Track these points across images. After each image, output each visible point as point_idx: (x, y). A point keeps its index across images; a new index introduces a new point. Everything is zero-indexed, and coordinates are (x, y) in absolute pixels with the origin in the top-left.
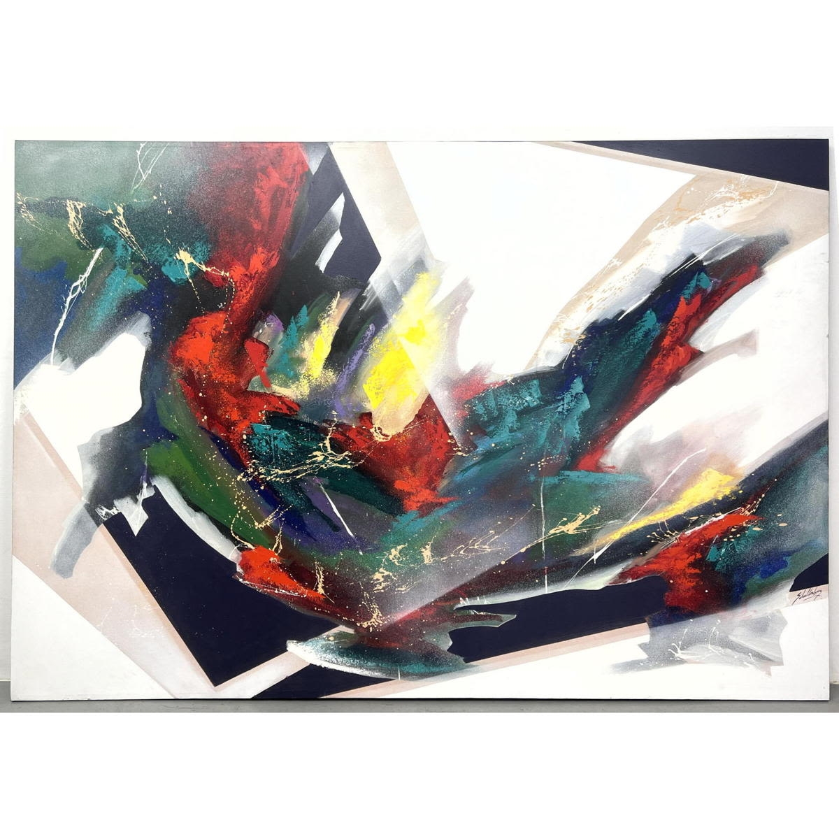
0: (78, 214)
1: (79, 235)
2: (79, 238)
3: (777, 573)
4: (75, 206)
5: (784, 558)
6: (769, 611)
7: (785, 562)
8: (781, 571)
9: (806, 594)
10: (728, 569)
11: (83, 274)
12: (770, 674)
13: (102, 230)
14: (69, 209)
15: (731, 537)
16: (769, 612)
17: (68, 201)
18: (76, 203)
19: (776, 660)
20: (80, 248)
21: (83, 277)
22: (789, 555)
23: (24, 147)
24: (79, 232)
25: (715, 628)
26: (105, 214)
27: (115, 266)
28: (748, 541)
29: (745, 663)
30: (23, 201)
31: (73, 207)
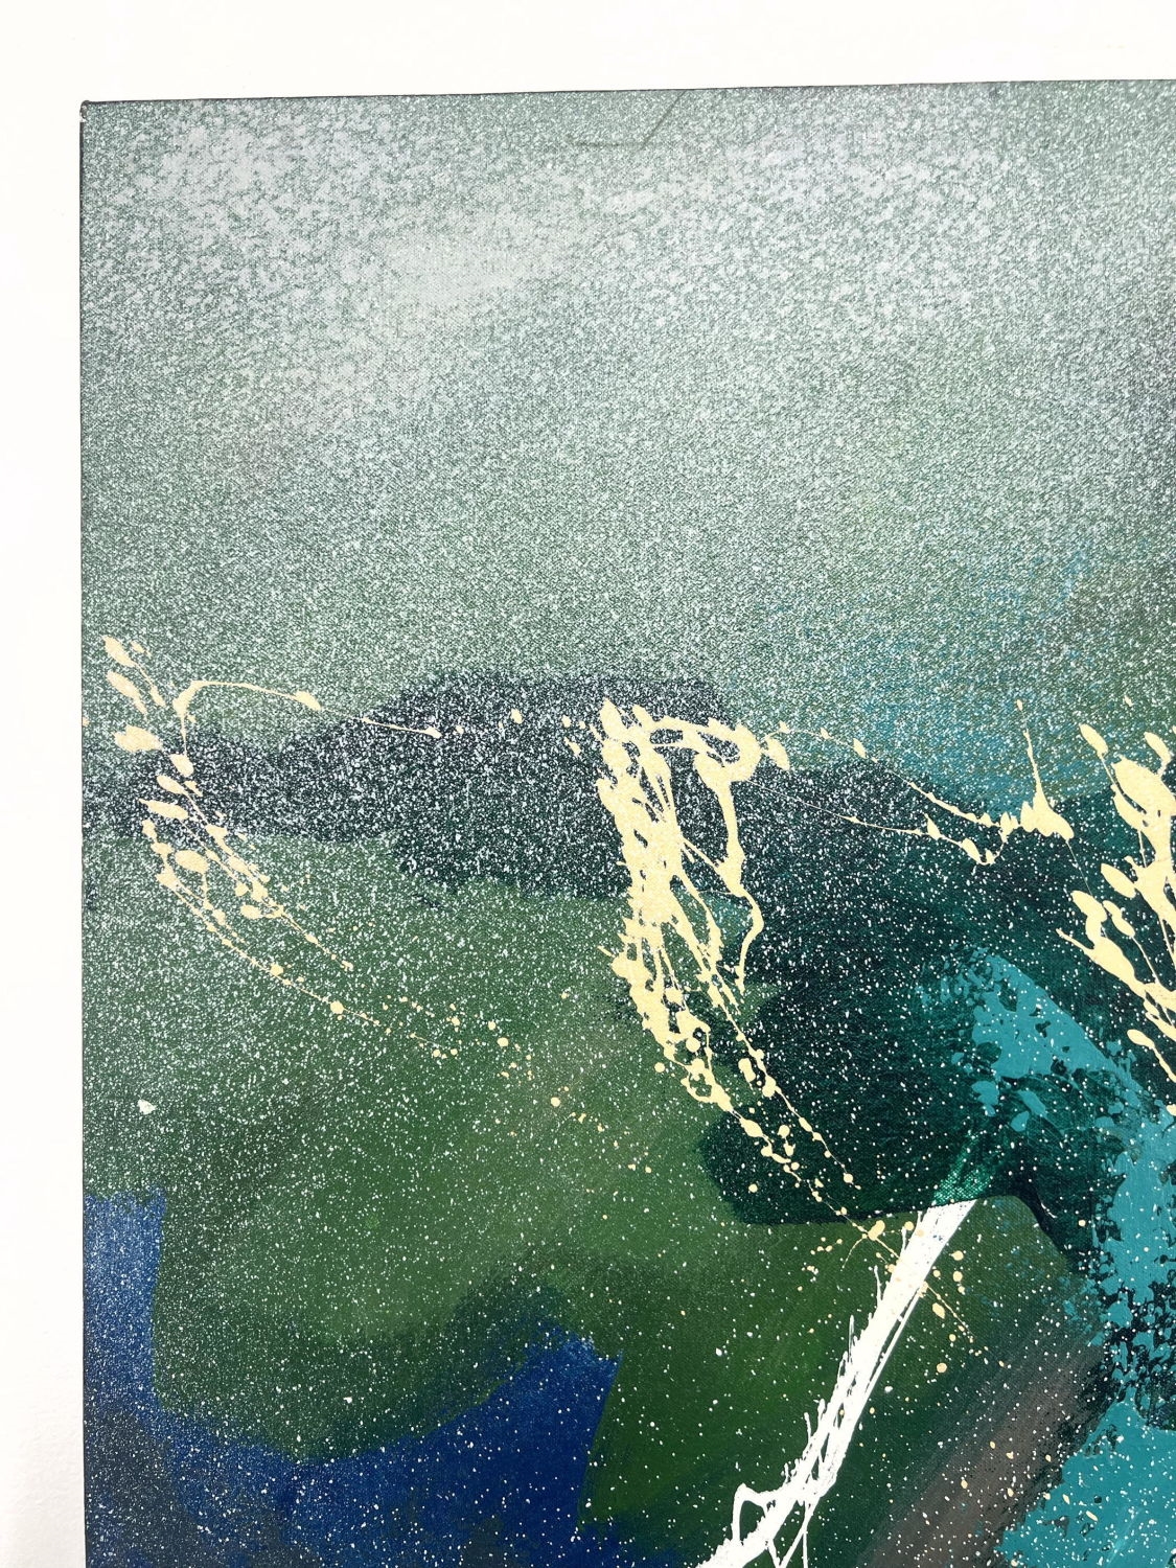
0: (719, 853)
1: (726, 1063)
2: (721, 1098)
4: (682, 764)
11: (773, 1482)
13: (956, 1023)
14: (619, 798)
17: (609, 714)
18: (692, 736)
20: (745, 1209)
21: (778, 1504)
23: (171, 164)
24: (720, 1030)
26: (988, 839)
27: (1100, 1391)
30: (158, 720)
31: (658, 768)
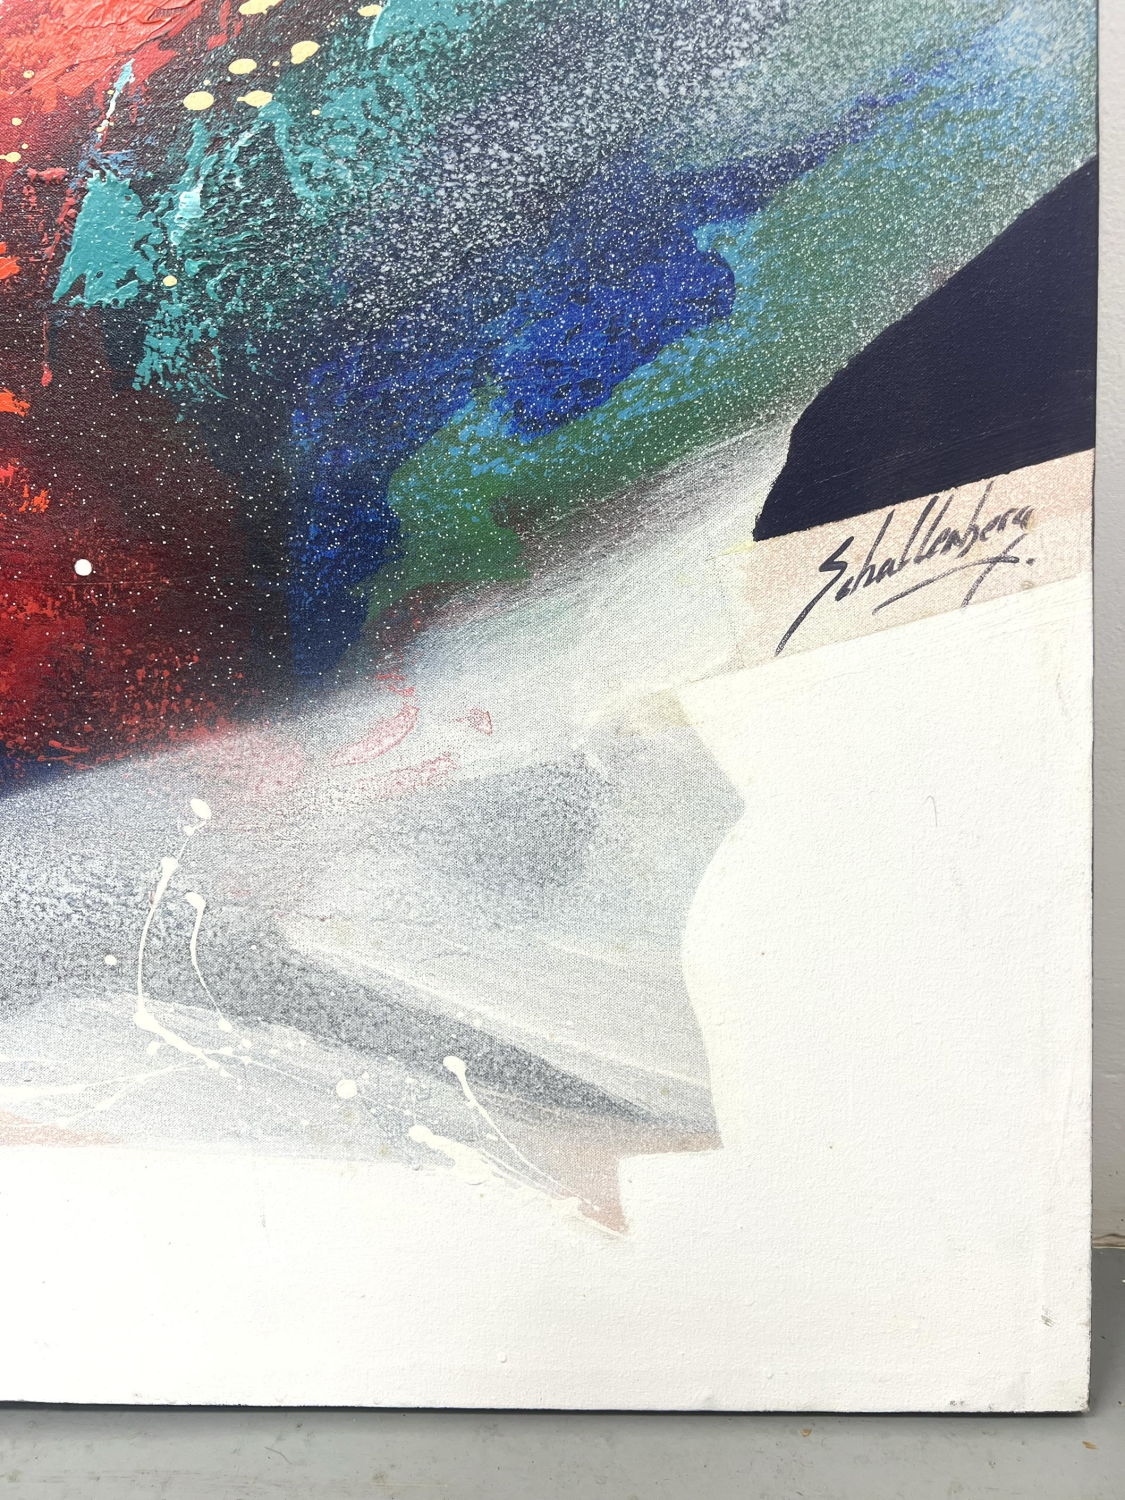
3: (644, 372)
5: (702, 237)
6: (591, 717)
7: (715, 270)
8: (683, 354)
9: (890, 549)
10: (234, 364)
12: (612, 1216)
15: (243, 66)
16: (593, 718)
19: (660, 1105)
22: (744, 207)
25: (169, 865)
28: (386, 95)
29: (419, 1133)
